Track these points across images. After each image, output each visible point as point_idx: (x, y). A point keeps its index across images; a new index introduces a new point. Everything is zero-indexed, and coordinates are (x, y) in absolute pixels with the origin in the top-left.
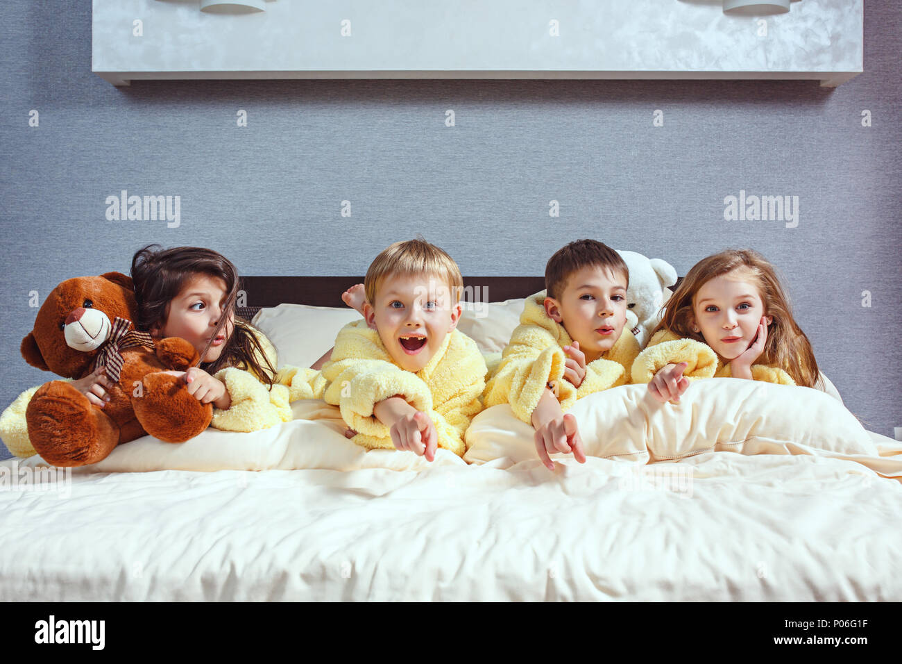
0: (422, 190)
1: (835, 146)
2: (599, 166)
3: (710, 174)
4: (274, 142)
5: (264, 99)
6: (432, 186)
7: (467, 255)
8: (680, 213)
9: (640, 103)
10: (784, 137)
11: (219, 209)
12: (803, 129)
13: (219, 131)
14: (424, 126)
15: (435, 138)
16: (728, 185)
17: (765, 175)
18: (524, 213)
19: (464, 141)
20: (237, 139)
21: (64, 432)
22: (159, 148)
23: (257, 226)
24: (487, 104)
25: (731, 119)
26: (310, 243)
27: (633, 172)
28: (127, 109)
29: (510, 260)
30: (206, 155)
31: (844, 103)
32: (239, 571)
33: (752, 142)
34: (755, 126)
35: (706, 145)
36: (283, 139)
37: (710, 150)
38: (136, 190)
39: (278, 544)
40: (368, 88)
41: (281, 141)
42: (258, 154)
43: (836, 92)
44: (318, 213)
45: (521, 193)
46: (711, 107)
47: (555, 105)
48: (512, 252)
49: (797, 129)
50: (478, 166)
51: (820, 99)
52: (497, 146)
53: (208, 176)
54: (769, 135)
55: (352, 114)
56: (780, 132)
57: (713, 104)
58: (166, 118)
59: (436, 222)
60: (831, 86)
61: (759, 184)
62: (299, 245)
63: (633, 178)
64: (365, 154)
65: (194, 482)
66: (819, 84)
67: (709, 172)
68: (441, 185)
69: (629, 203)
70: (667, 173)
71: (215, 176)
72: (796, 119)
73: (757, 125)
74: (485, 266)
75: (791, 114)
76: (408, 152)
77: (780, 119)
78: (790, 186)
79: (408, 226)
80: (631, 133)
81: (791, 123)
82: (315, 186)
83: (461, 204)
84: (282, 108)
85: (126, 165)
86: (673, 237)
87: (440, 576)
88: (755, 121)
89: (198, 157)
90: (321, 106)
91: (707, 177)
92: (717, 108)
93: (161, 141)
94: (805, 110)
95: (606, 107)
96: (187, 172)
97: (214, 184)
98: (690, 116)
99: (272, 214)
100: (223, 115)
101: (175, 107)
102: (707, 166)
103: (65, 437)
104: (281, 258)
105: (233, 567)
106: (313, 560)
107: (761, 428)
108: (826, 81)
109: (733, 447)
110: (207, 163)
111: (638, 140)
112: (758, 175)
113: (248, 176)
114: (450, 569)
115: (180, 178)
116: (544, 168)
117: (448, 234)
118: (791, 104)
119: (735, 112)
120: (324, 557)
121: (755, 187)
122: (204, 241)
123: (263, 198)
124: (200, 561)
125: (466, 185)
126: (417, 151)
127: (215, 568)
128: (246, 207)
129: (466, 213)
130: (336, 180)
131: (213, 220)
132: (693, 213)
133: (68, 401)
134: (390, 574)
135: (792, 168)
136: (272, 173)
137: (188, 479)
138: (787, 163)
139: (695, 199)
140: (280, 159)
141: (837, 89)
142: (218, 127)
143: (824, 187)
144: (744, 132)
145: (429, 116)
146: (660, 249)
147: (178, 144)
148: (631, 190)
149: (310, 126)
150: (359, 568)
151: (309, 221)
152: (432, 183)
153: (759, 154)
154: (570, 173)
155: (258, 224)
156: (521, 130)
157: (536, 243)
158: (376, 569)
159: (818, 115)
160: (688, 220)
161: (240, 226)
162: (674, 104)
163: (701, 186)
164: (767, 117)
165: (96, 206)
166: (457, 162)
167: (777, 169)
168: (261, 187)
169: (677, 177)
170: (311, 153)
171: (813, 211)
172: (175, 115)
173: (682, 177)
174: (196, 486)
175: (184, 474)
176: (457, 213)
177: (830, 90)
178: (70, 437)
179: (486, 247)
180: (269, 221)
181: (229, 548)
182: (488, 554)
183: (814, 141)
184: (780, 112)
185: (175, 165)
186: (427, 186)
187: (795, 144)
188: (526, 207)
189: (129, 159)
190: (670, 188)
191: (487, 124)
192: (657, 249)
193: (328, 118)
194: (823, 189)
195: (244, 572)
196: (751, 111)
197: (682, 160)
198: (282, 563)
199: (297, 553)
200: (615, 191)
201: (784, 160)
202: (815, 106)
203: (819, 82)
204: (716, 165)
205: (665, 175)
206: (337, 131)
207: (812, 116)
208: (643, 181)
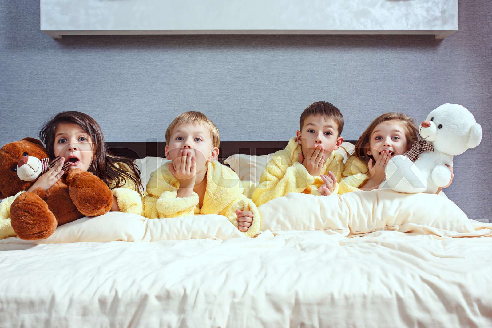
0: (222, 95)
1: (443, 70)
2: (318, 81)
3: (378, 85)
4: (141, 69)
5: (136, 46)
6: (229, 93)
7: (247, 130)
8: (361, 107)
9: (340, 47)
10: (417, 66)
11: (112, 106)
12: (427, 62)
13: (111, 63)
14: (223, 60)
15: (229, 67)
16: (387, 91)
17: (406, 86)
18: (278, 107)
19: (245, 68)
20: (121, 68)
21: (35, 222)
22: (78, 73)
23: (133, 115)
24: (257, 48)
25: (388, 56)
26: (162, 124)
27: (336, 85)
28: (61, 51)
29: (270, 132)
30: (105, 76)
31: (448, 48)
32: (120, 295)
33: (399, 68)
34: (401, 60)
35: (375, 70)
36: (147, 67)
37: (377, 73)
38: (66, 96)
39: (142, 279)
40: (193, 40)
41: (145, 69)
42: (133, 76)
43: (444, 42)
44: (166, 108)
45: (276, 96)
46: (377, 50)
47: (294, 48)
48: (271, 128)
49: (423, 61)
50: (253, 81)
51: (435, 45)
52: (263, 71)
53: (106, 88)
54: (408, 65)
55: (185, 54)
56: (414, 63)
57: (379, 48)
58: (82, 56)
59: (231, 112)
60: (441, 39)
61: (403, 91)
62: (156, 125)
63: (336, 88)
64: (192, 76)
65: (96, 248)
66: (435, 38)
67: (377, 84)
68: (233, 92)
69: (334, 101)
70: (354, 85)
71: (109, 88)
72: (422, 56)
73: (402, 59)
74: (257, 135)
75: (420, 53)
76: (215, 74)
77: (414, 56)
78: (419, 92)
79: (215, 114)
80: (334, 63)
81: (420, 58)
82: (164, 93)
83: (244, 102)
84: (146, 51)
85: (60, 82)
86: (358, 120)
87: (234, 295)
88: (401, 57)
89: (100, 77)
90: (168, 50)
91: (376, 87)
92: (381, 50)
93: (80, 69)
94: (428, 51)
95: (321, 50)
96: (94, 86)
97: (109, 92)
98: (366, 55)
99: (141, 109)
100: (114, 55)
101: (87, 51)
102: (376, 81)
103: (35, 225)
104: (146, 132)
105: (116, 292)
106: (162, 288)
107: (410, 219)
108: (439, 35)
109: (394, 228)
110: (105, 81)
111: (339, 67)
112: (403, 86)
113: (128, 88)
114: (240, 291)
115: (91, 89)
116: (288, 82)
117: (237, 118)
118: (420, 48)
119: (390, 52)
120: (168, 287)
121: (401, 93)
122: (104, 123)
123: (136, 100)
124: (98, 289)
125: (246, 92)
126: (219, 74)
127: (107, 293)
128: (127, 104)
129: (246, 107)
130: (176, 90)
131: (109, 112)
132: (368, 107)
133: (38, 205)
134: (206, 295)
135: (420, 82)
136: (141, 86)
137: (92, 246)
138: (418, 79)
139: (370, 99)
140: (145, 79)
141: (444, 40)
142: (111, 61)
143: (438, 92)
144: (395, 63)
145: (226, 55)
146: (351, 126)
147: (89, 70)
148: (335, 95)
149: (161, 60)
150: (188, 292)
151: (161, 112)
152: (228, 91)
153: (403, 75)
154: (302, 85)
155: (133, 114)
156: (275, 62)
157: (284, 123)
158: (198, 292)
159: (434, 54)
160: (366, 110)
161: (124, 115)
162: (358, 48)
163: (373, 92)
164: (407, 55)
165: (45, 104)
166: (242, 79)
167: (413, 83)
168: (135, 94)
169: (359, 87)
170: (162, 75)
171: (432, 105)
172: (87, 55)
173: (362, 87)
174: (97, 250)
175: (90, 244)
176: (242, 107)
177: (441, 40)
178: (38, 225)
179: (257, 125)
180: (139, 112)
181: (114, 282)
182: (261, 282)
183: (432, 68)
184: (414, 52)
185: (88, 82)
186: (226, 93)
187: (422, 70)
188: (279, 103)
189: (62, 79)
190: (356, 93)
191: (257, 59)
192: (350, 126)
193: (171, 56)
194: (437, 93)
195: (123, 295)
196: (399, 52)
197: (362, 78)
198: (145, 290)
199: (153, 284)
200: (326, 95)
201: (416, 78)
202: (432, 49)
203: (434, 36)
204: (380, 81)
205: (353, 86)
206: (176, 63)
207: (431, 54)
208: (342, 89)
